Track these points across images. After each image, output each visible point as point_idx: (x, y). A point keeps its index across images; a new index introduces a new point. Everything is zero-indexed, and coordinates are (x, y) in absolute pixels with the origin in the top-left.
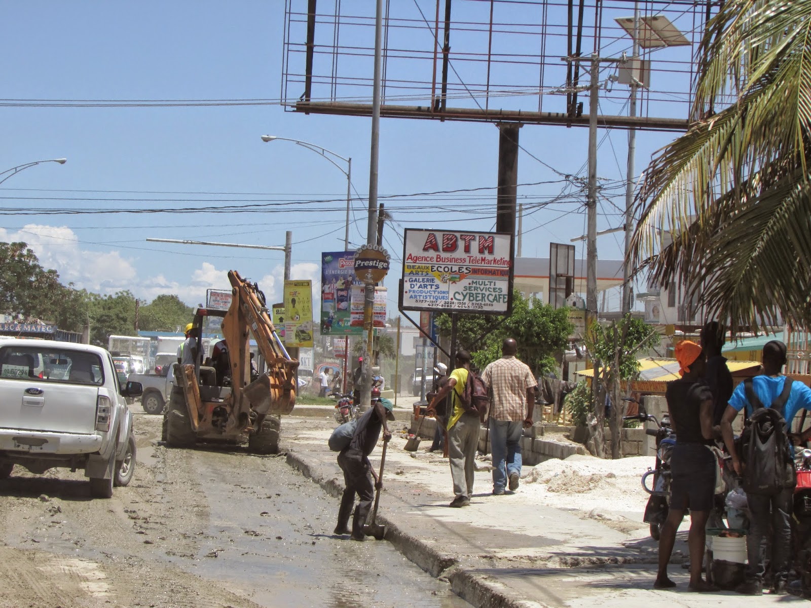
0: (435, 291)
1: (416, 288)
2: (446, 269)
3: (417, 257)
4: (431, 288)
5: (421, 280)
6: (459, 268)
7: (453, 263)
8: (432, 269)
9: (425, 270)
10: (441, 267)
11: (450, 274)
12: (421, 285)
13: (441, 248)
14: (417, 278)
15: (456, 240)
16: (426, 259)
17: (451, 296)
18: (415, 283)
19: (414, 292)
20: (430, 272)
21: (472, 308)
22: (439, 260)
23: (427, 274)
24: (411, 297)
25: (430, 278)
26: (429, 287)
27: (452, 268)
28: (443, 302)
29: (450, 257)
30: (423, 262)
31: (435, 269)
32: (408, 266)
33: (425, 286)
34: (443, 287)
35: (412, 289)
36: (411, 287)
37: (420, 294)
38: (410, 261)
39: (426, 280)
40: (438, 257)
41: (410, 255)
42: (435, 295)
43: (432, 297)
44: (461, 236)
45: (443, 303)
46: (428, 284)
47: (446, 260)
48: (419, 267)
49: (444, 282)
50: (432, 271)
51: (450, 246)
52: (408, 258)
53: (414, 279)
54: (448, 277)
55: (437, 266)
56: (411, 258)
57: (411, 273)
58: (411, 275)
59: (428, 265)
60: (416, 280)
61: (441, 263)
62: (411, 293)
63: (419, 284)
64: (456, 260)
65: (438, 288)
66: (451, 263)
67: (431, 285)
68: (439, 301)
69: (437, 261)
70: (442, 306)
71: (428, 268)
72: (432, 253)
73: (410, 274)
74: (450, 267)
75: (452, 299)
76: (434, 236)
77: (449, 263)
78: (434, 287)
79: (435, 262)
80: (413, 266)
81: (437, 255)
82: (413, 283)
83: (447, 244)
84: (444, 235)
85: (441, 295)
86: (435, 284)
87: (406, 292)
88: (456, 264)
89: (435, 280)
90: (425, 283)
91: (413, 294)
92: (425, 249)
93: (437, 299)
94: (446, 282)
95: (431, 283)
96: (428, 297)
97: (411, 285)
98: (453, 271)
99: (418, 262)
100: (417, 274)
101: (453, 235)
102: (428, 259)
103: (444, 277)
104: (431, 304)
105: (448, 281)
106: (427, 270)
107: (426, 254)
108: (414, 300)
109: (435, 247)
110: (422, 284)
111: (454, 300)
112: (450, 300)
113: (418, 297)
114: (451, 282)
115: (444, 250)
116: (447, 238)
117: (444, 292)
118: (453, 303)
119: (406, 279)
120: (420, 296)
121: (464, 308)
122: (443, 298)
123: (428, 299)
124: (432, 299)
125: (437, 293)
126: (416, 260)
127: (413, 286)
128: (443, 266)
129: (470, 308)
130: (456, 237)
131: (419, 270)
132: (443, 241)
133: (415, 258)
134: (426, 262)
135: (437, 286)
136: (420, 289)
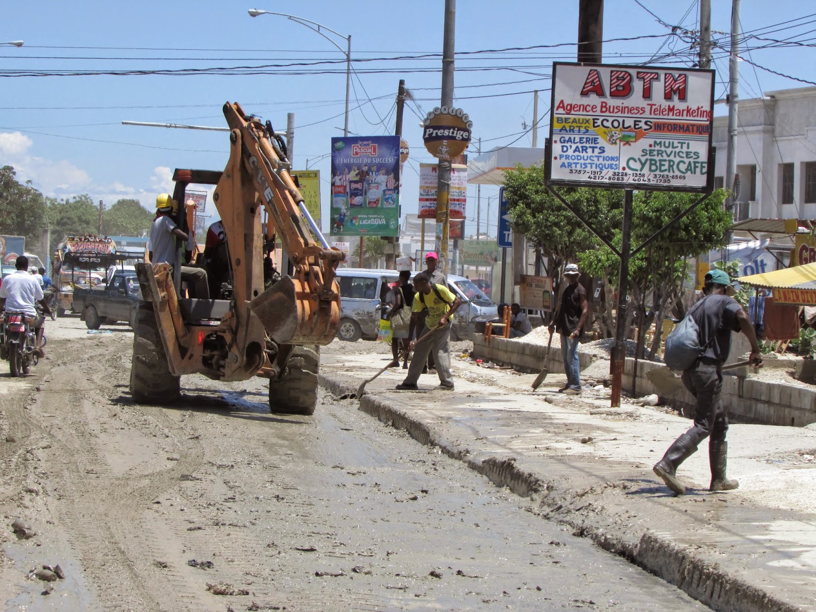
0: (598, 157)
1: (570, 152)
2: (616, 124)
3: (571, 105)
4: (593, 152)
5: (577, 140)
6: (635, 121)
7: (626, 115)
8: (594, 123)
9: (584, 125)
10: (608, 121)
11: (621, 130)
12: (577, 147)
13: (607, 93)
14: (572, 137)
15: (631, 80)
16: (585, 108)
17: (623, 163)
18: (568, 145)
19: (567, 157)
20: (591, 129)
21: (655, 182)
22: (604, 109)
23: (587, 131)
24: (563, 165)
25: (591, 137)
26: (589, 150)
27: (624, 121)
28: (611, 172)
29: (621, 105)
30: (581, 113)
31: (599, 122)
32: (558, 118)
33: (585, 149)
34: (611, 151)
35: (564, 154)
36: (563, 151)
37: (576, 161)
38: (561, 111)
39: (585, 140)
40: (604, 106)
41: (562, 102)
42: (598, 163)
43: (594, 166)
44: (638, 73)
45: (610, 174)
46: (588, 145)
47: (616, 110)
48: (574, 121)
49: (613, 144)
50: (594, 127)
51: (621, 89)
52: (558, 107)
53: (567, 139)
54: (618, 135)
55: (601, 119)
56: (563, 107)
57: (564, 129)
58: (563, 132)
59: (587, 117)
60: (570, 140)
61: (607, 114)
62: (563, 160)
63: (574, 146)
64: (630, 110)
65: (604, 151)
66: (623, 115)
67: (593, 148)
68: (605, 171)
69: (602, 112)
70: (610, 179)
71: (587, 121)
72: (593, 100)
73: (560, 131)
74: (621, 120)
75: (624, 169)
76: (598, 73)
77: (619, 114)
78: (597, 151)
79: (598, 113)
80: (566, 119)
81: (602, 103)
82: (566, 144)
83: (617, 86)
84: (612, 72)
85: (607, 163)
86: (598, 146)
87: (556, 158)
88: (630, 115)
89: (598, 141)
90: (584, 145)
91: (566, 162)
92: (584, 94)
93: (601, 169)
94: (615, 143)
95: (593, 145)
96: (589, 166)
97: (563, 147)
98: (625, 126)
99: (573, 112)
100: (572, 130)
101: (626, 72)
102: (588, 108)
103: (612, 136)
104: (592, 176)
105: (618, 142)
106: (587, 125)
107: (585, 101)
108: (568, 170)
109: (599, 92)
110: (580, 145)
111: (627, 171)
112: (621, 171)
113: (573, 166)
114: (622, 143)
115: (613, 95)
116: (617, 77)
117: (612, 159)
118: (626, 174)
119: (555, 137)
120: (576, 164)
121: (642, 182)
122: (611, 166)
123: (588, 169)
124: (594, 169)
125: (601, 159)
126: (570, 110)
127: (565, 149)
128: (611, 119)
129: (652, 182)
130: (630, 75)
131: (574, 124)
132: (611, 81)
133: (569, 108)
134: (585, 113)
135: (602, 150)
136: (577, 153)
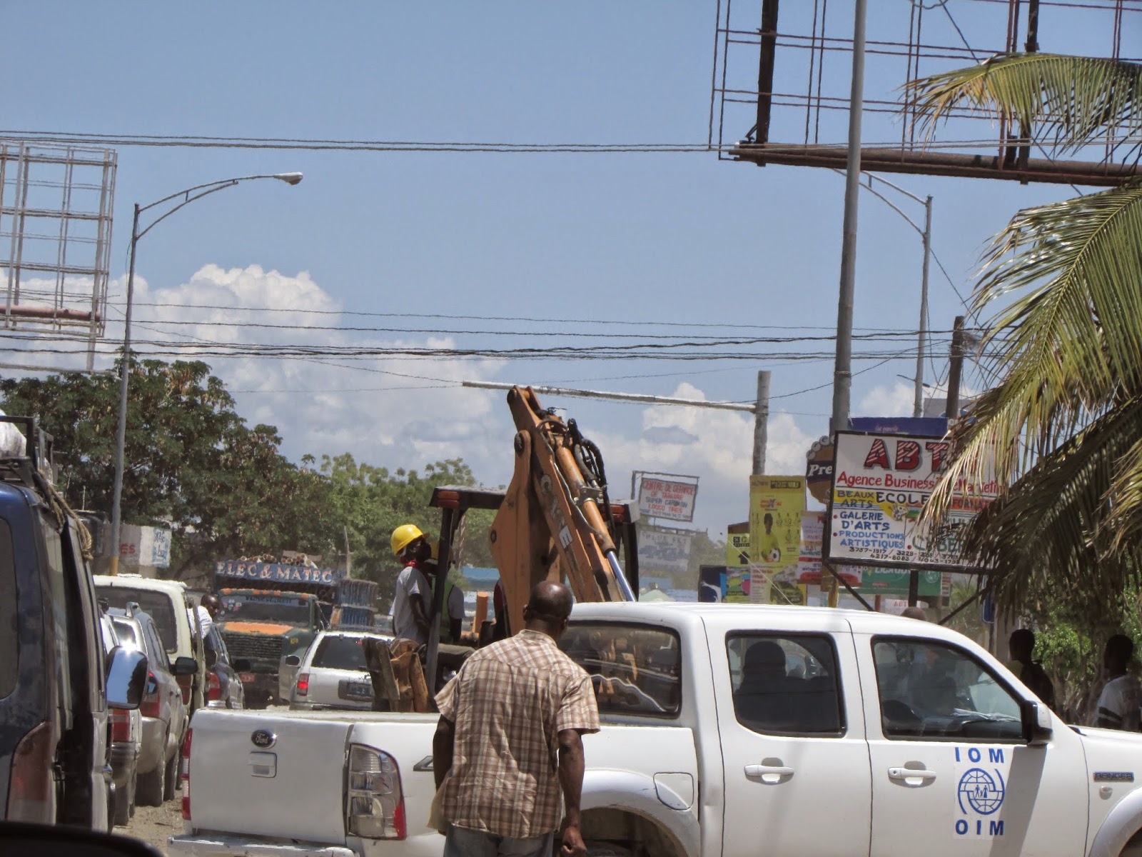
0: (882, 534)
1: (851, 528)
2: (901, 499)
3: (854, 478)
4: (877, 528)
5: (860, 515)
6: (923, 496)
7: (913, 489)
8: (878, 497)
9: (867, 499)
10: (893, 495)
11: (907, 505)
12: (860, 523)
13: (893, 464)
14: (854, 512)
15: (919, 452)
16: (868, 481)
17: (908, 541)
18: (849, 520)
19: (848, 534)
20: (875, 504)
21: (943, 563)
22: (889, 483)
23: (871, 506)
24: (843, 543)
25: (874, 512)
26: (873, 527)
27: (910, 496)
28: (896, 551)
29: (908, 479)
30: (864, 486)
31: (884, 497)
32: (839, 491)
33: (867, 526)
34: (896, 527)
35: (845, 530)
36: (844, 527)
37: (858, 538)
38: (842, 483)
39: (868, 515)
40: (889, 478)
41: (843, 474)
42: (882, 540)
43: (877, 544)
44: (928, 444)
45: (895, 553)
46: (871, 521)
47: (902, 484)
48: (857, 494)
49: (897, 520)
50: (878, 501)
51: (908, 460)
52: (840, 479)
53: (848, 513)
54: (904, 510)
55: (886, 493)
56: (845, 479)
57: (845, 503)
58: (845, 506)
59: (871, 491)
60: (851, 515)
61: (893, 487)
62: (844, 536)
63: (856, 522)
64: (918, 484)
65: (888, 528)
66: (909, 489)
67: (876, 524)
68: (889, 550)
69: (886, 485)
70: (894, 558)
71: (871, 495)
72: (878, 472)
73: (842, 505)
74: (907, 494)
75: (909, 547)
76: (883, 443)
77: (905, 488)
78: (881, 527)
79: (883, 486)
80: (848, 492)
81: (887, 475)
82: (847, 520)
83: (903, 457)
84: (899, 442)
85: (892, 540)
86: (882, 522)
87: (835, 534)
88: (917, 490)
89: (883, 517)
90: (867, 520)
91: (847, 538)
92: (868, 465)
93: (885, 547)
94: (901, 519)
95: (877, 521)
96: (871, 544)
97: (843, 522)
98: (913, 501)
99: (855, 485)
100: (853, 504)
101: (914, 442)
102: (872, 482)
103: (897, 512)
104: (875, 554)
105: (904, 518)
106: (870, 499)
107: (869, 473)
108: (848, 548)
109: (884, 462)
110: (862, 521)
111: (913, 550)
112: (906, 549)
113: (855, 543)
114: (908, 520)
115: (899, 467)
116: (904, 448)
117: (897, 536)
118: (912, 554)
119: (835, 512)
120: (858, 541)
121: (929, 563)
122: (896, 544)
123: (870, 547)
124: (877, 547)
125: (885, 536)
126: (853, 483)
127: (846, 525)
128: (896, 494)
129: (940, 563)
130: (918, 445)
131: (857, 498)
132: (898, 451)
133: (851, 480)
134: (868, 486)
135: (886, 526)
136: (859, 530)
